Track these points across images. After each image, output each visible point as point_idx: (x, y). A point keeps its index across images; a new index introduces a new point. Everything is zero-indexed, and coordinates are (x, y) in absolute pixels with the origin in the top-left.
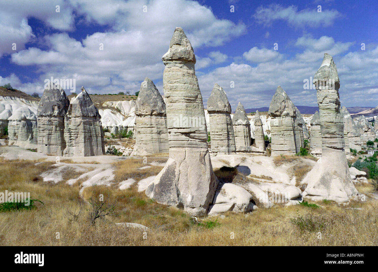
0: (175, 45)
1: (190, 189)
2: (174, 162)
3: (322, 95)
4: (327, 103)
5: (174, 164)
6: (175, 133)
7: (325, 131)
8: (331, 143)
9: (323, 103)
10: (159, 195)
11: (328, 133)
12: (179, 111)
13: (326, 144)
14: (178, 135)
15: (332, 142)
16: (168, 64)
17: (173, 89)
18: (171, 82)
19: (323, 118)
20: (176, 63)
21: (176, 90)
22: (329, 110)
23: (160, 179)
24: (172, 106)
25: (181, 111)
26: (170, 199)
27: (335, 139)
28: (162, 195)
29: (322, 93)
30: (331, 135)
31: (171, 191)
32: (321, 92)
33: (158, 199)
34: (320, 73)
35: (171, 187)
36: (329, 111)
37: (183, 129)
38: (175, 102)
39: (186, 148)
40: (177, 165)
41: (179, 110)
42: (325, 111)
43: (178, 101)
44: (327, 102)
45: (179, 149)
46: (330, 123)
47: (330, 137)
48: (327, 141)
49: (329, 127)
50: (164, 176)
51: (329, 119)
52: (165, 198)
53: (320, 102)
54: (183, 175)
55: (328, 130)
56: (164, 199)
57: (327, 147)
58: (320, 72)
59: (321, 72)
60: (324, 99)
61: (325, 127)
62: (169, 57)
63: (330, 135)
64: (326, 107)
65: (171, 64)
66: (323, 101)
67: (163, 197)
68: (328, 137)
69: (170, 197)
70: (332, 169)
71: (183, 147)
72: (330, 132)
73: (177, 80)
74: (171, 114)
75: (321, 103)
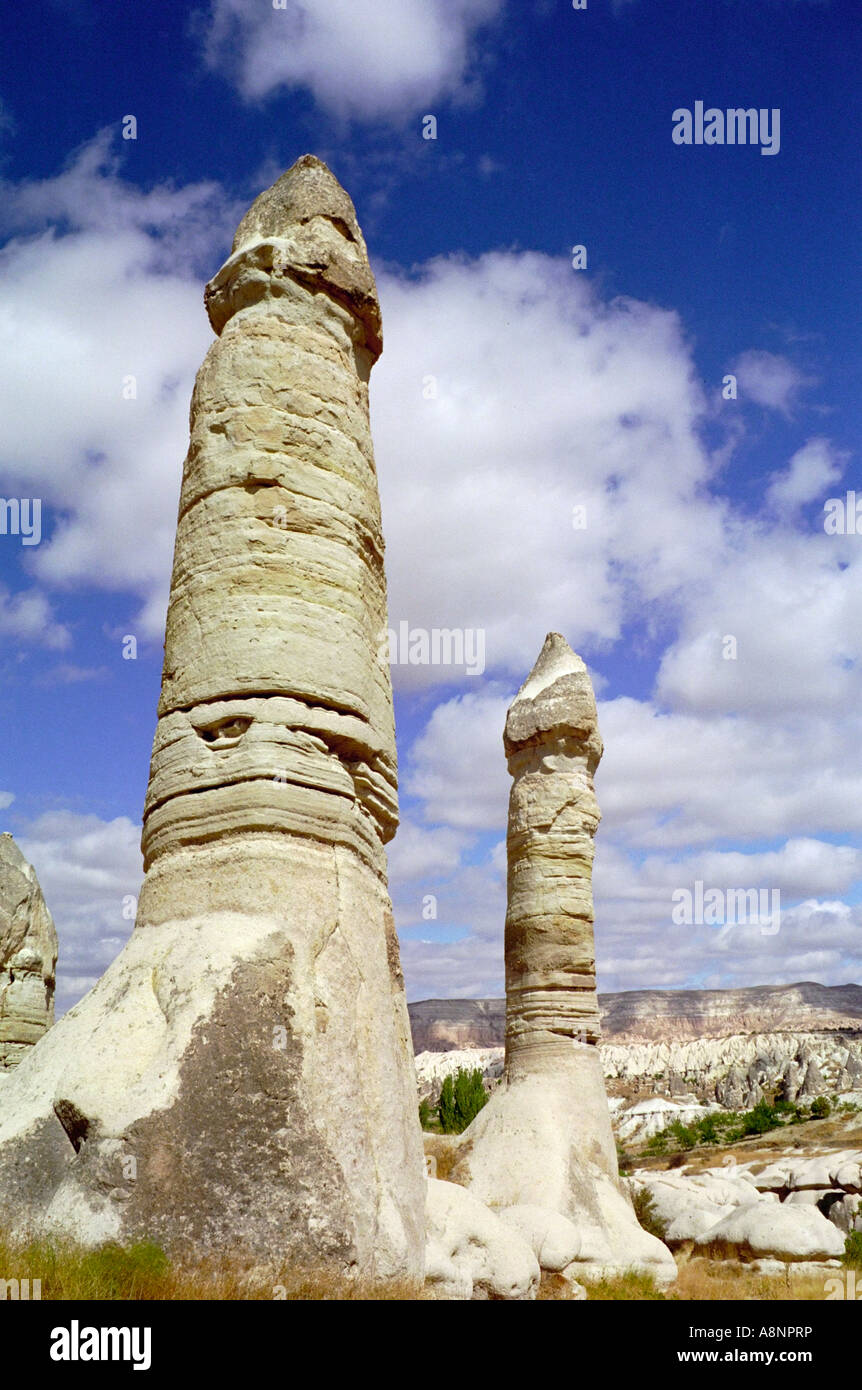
0: (329, 223)
1: (377, 1155)
2: (276, 936)
3: (554, 793)
4: (575, 832)
5: (275, 952)
6: (293, 729)
7: (553, 957)
8: (573, 1010)
9: (553, 828)
10: (189, 1212)
11: (565, 965)
12: (327, 588)
13: (549, 1020)
14: (304, 749)
15: (578, 1007)
16: (283, 300)
17: (304, 448)
18: (297, 400)
19: (546, 897)
20: (331, 313)
21: (318, 456)
22: (578, 863)
23: (181, 1072)
24: (281, 548)
25: (339, 591)
26: (305, 1229)
27: (586, 993)
28: (209, 1212)
29: (556, 786)
30: (576, 975)
31: (286, 1164)
32: (549, 780)
33: (183, 1244)
34: (561, 699)
35: (282, 1132)
36: (578, 867)
37: (335, 714)
38: (309, 531)
39: (339, 849)
40: (300, 966)
41: (328, 582)
42: (561, 867)
43: (329, 531)
44: (575, 828)
45: (301, 848)
46: (579, 921)
47: (571, 984)
48: (558, 1005)
49: (574, 939)
50: (205, 1041)
51: (576, 901)
52: (248, 1233)
53: (543, 823)
54: (339, 1043)
55: (570, 949)
56: (238, 1240)
57: (555, 1031)
58: (558, 695)
59: (564, 694)
60: (559, 813)
61: (560, 936)
62: (306, 261)
63: (572, 975)
64: (567, 848)
65: (302, 309)
66: (554, 820)
67: (225, 1227)
68: (564, 984)
69: (294, 1217)
70: (585, 1134)
71: (323, 841)
72: (575, 962)
73: (330, 406)
74: (264, 596)
75: (545, 829)
